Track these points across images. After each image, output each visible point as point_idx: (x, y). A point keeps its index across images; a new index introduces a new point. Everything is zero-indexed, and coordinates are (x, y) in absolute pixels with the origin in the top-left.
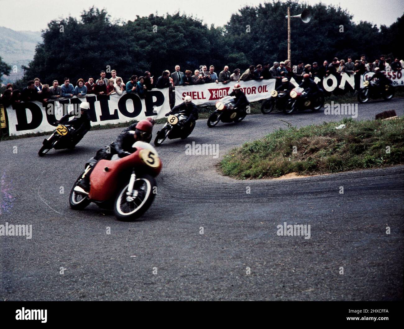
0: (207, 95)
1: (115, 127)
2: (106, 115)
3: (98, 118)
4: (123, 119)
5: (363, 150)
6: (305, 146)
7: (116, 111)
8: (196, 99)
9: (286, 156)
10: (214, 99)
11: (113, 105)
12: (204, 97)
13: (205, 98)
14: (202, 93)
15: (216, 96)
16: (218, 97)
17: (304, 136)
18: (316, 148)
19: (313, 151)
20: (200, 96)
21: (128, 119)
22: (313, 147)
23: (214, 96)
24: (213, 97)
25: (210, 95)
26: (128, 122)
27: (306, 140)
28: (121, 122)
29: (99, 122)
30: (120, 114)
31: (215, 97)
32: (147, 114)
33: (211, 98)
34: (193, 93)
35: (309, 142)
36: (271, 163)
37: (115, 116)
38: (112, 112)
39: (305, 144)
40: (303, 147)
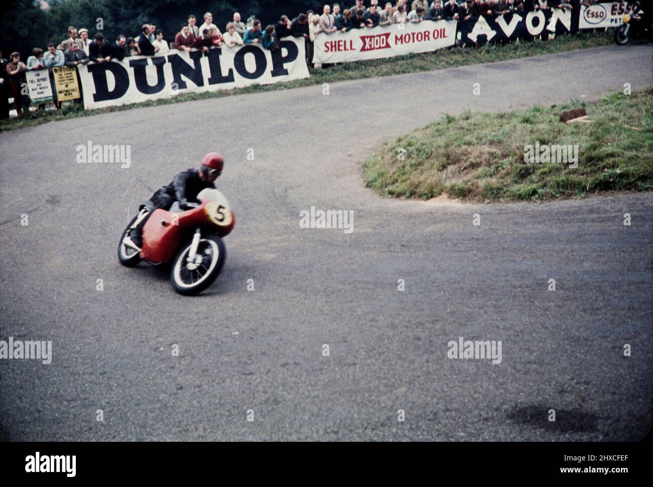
0: (358, 44)
1: (229, 95)
2: (217, 78)
3: (206, 82)
4: (240, 81)
5: (530, 174)
6: (464, 158)
7: (231, 71)
8: (342, 50)
9: (440, 170)
10: (368, 50)
11: (227, 62)
12: (353, 47)
13: (354, 49)
14: (351, 42)
15: (370, 45)
16: (373, 47)
17: (465, 144)
18: (477, 163)
19: (474, 166)
20: (348, 47)
21: (248, 82)
22: (474, 161)
23: (367, 46)
24: (366, 48)
25: (362, 44)
26: (248, 85)
27: (466, 150)
28: (237, 86)
29: (207, 87)
30: (236, 74)
31: (369, 48)
32: (274, 74)
33: (363, 49)
34: (339, 42)
35: (470, 153)
36: (422, 178)
37: (230, 78)
38: (225, 73)
39: (465, 155)
40: (463, 159)
